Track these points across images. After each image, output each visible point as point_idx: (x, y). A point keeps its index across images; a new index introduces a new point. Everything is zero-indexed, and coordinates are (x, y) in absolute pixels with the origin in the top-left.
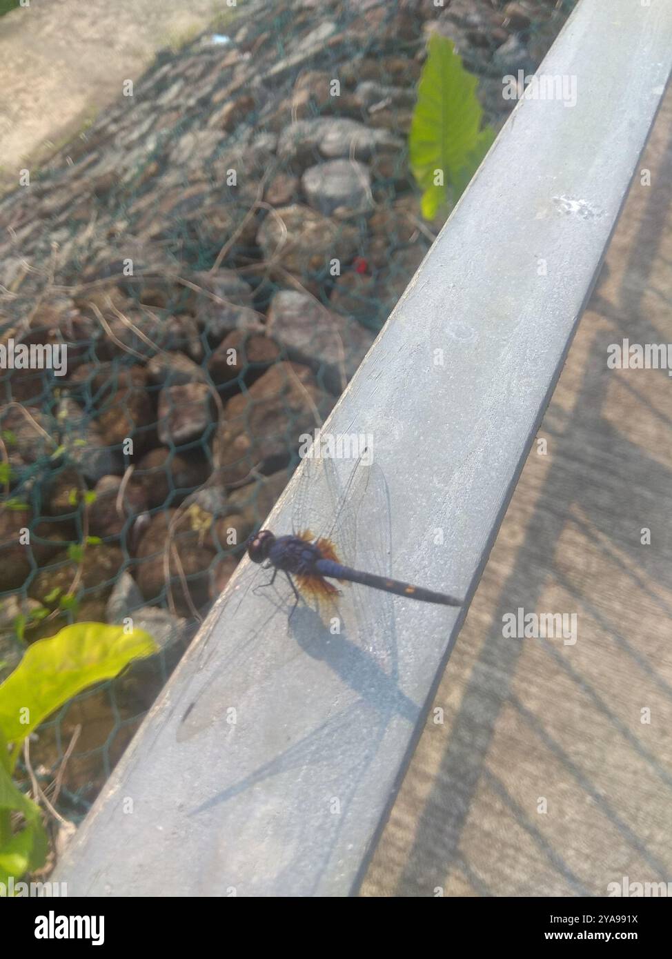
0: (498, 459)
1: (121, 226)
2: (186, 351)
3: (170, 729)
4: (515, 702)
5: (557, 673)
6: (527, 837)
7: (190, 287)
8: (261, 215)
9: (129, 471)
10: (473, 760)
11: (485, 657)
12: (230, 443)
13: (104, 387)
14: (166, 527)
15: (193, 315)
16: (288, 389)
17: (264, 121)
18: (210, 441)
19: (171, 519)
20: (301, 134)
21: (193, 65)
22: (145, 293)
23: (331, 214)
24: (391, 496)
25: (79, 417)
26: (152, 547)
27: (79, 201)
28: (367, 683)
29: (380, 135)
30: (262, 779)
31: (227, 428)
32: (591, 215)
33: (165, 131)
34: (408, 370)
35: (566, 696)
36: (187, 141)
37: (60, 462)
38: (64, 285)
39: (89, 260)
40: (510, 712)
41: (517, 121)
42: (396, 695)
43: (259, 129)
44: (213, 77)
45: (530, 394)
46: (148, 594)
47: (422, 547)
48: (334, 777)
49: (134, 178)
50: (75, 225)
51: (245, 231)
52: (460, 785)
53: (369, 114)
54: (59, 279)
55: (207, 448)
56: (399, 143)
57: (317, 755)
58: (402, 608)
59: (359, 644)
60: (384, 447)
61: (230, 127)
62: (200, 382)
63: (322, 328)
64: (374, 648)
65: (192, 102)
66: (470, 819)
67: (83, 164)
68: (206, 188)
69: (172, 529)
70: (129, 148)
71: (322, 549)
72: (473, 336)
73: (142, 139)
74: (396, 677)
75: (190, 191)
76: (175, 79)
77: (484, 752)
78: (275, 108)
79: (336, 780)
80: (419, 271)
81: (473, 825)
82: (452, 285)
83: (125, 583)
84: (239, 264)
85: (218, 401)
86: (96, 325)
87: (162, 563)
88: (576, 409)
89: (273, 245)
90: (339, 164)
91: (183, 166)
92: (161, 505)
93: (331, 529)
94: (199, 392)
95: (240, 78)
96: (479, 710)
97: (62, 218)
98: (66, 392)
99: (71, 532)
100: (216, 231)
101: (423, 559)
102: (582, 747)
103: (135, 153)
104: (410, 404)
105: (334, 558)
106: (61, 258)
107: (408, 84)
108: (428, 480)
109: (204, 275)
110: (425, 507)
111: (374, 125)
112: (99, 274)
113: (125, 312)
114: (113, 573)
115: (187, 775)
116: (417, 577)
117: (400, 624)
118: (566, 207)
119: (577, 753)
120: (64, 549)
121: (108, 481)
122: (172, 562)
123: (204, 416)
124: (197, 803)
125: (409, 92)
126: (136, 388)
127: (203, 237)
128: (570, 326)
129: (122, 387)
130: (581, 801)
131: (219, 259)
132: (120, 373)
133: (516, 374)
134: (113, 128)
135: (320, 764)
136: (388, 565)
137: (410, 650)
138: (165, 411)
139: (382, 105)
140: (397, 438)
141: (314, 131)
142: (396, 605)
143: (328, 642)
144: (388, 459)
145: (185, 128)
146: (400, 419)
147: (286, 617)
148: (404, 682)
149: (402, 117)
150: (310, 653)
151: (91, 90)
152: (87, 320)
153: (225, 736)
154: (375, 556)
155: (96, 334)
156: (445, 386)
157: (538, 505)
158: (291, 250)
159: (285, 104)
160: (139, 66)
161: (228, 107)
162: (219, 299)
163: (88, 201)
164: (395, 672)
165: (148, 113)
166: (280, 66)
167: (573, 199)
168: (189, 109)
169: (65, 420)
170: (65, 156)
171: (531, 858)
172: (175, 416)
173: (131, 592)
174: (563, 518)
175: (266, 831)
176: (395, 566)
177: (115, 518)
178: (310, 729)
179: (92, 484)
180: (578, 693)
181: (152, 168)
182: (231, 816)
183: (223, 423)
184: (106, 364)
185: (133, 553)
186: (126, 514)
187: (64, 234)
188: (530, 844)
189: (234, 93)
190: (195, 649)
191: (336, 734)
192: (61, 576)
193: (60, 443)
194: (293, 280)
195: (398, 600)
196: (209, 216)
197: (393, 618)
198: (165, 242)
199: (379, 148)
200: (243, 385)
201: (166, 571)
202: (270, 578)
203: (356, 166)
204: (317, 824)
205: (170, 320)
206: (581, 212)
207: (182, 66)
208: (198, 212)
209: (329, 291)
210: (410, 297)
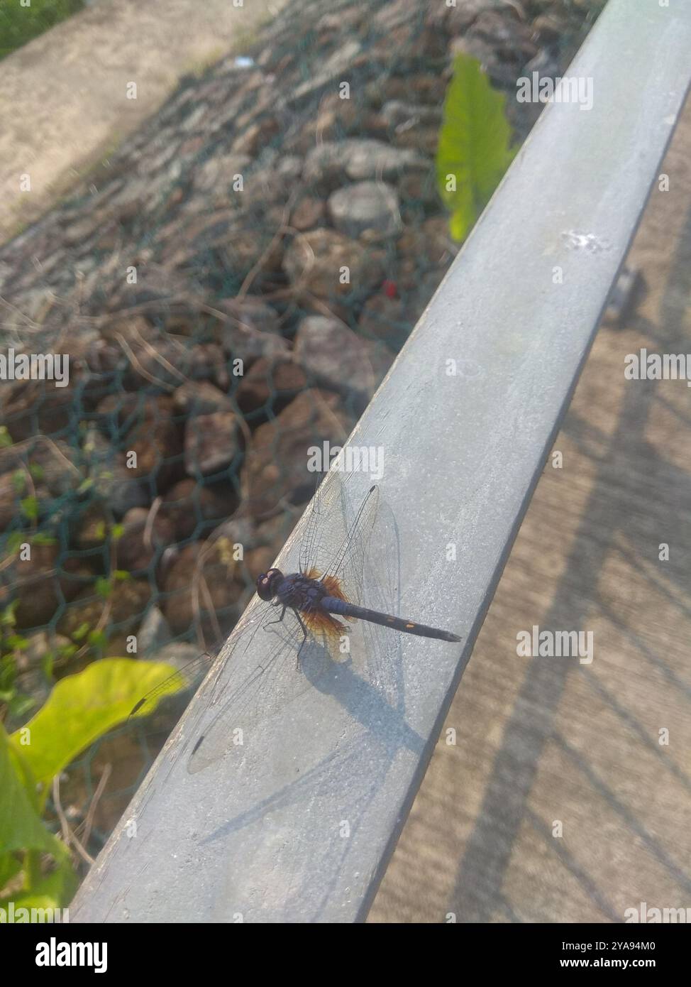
0: (504, 495)
1: (146, 254)
2: (212, 380)
3: (184, 761)
4: (558, 739)
5: (602, 708)
6: (572, 880)
7: (216, 316)
8: (287, 240)
9: (156, 504)
10: (516, 800)
11: (526, 693)
12: (258, 473)
13: (130, 418)
14: (193, 561)
15: (219, 343)
16: (316, 417)
17: (289, 144)
18: (238, 472)
19: (200, 552)
20: (326, 157)
21: (217, 89)
22: (171, 322)
23: (358, 238)
24: (400, 533)
25: (106, 450)
26: (180, 581)
27: (104, 230)
28: (373, 716)
29: (407, 156)
30: (272, 810)
31: (255, 458)
32: (600, 249)
33: (189, 157)
34: (415, 409)
35: (612, 732)
36: (211, 167)
37: (87, 496)
38: (90, 316)
39: (115, 290)
40: (554, 749)
41: (527, 156)
42: (401, 727)
43: (283, 153)
44: (237, 101)
45: (536, 430)
46: (177, 630)
47: (428, 583)
48: (340, 808)
49: (159, 205)
50: (100, 255)
51: (272, 257)
52: (502, 826)
53: (395, 134)
54: (86, 310)
55: (235, 480)
56: (426, 163)
57: (325, 787)
58: (408, 642)
59: (367, 678)
60: (391, 485)
61: (254, 152)
62: (228, 411)
63: (351, 353)
64: (381, 682)
65: (216, 127)
66: (513, 862)
67: (106, 192)
68: (231, 214)
69: (200, 562)
70: (153, 175)
71: (327, 587)
72: (480, 373)
73: (167, 166)
74: (402, 710)
75: (215, 218)
76: (198, 103)
77: (526, 792)
78: (300, 130)
79: (344, 810)
80: (427, 310)
81: (516, 869)
82: (459, 323)
83: (154, 619)
84: (266, 291)
85: (246, 430)
86: (122, 355)
87: (190, 598)
88: (618, 433)
89: (299, 270)
90: (365, 187)
91: (207, 192)
92: (189, 537)
93: (337, 567)
94: (226, 421)
95: (264, 101)
96: (521, 749)
97: (87, 247)
98: (93, 424)
99: (99, 567)
100: (242, 258)
101: (429, 594)
102: (630, 786)
103: (160, 181)
104: (417, 442)
105: (339, 595)
106: (86, 288)
107: (435, 103)
108: (435, 516)
109: (231, 303)
110: (432, 543)
111: (401, 146)
112: (125, 304)
113: (151, 342)
114: (141, 609)
115: (200, 806)
116: (423, 612)
117: (406, 658)
118: (574, 242)
119: (624, 792)
120: (91, 584)
121: (135, 515)
122: (201, 596)
123: (232, 446)
124: (209, 832)
125: (437, 111)
126: (162, 419)
127: (228, 263)
128: (577, 361)
129: (149, 418)
130: (630, 842)
131: (245, 286)
132: (146, 404)
133: (523, 410)
134: (136, 155)
135: (328, 795)
136: (396, 600)
137: (416, 684)
138: (192, 442)
139: (408, 125)
140: (405, 475)
141: (339, 154)
142: (402, 640)
143: (336, 677)
144: (395, 497)
145: (209, 153)
146: (407, 457)
147: (294, 652)
148: (409, 715)
149: (428, 136)
150: (318, 687)
151: (113, 117)
152: (112, 351)
153: (237, 768)
154: (382, 592)
155: (121, 365)
156: (452, 424)
157: (579, 533)
158: (320, 275)
159: (310, 127)
160: (161, 92)
161: (252, 131)
162: (245, 326)
163: (112, 231)
164: (401, 705)
165: (171, 139)
166: (304, 88)
167: (582, 233)
168: (214, 135)
169: (92, 453)
170: (88, 185)
171: (578, 902)
172: (203, 446)
173: (160, 628)
174: (606, 546)
175: (276, 860)
176: (402, 602)
177: (143, 552)
178: (318, 761)
179: (119, 517)
180: (625, 730)
181: (177, 195)
182: (243, 845)
183: (251, 453)
184: (132, 395)
185: (162, 587)
186: (154, 548)
187: (88, 263)
188: (576, 888)
189: (258, 117)
190: (207, 685)
191: (343, 766)
192: (89, 611)
193: (87, 475)
194: (321, 306)
195: (405, 636)
196: (235, 243)
197: (401, 652)
198: (191, 270)
199: (407, 169)
200: (270, 414)
201: (195, 606)
202: (280, 614)
203: (383, 188)
204: (324, 853)
205: (196, 349)
206: (589, 246)
207: (205, 90)
208: (223, 240)
209: (357, 316)
210: (418, 336)
